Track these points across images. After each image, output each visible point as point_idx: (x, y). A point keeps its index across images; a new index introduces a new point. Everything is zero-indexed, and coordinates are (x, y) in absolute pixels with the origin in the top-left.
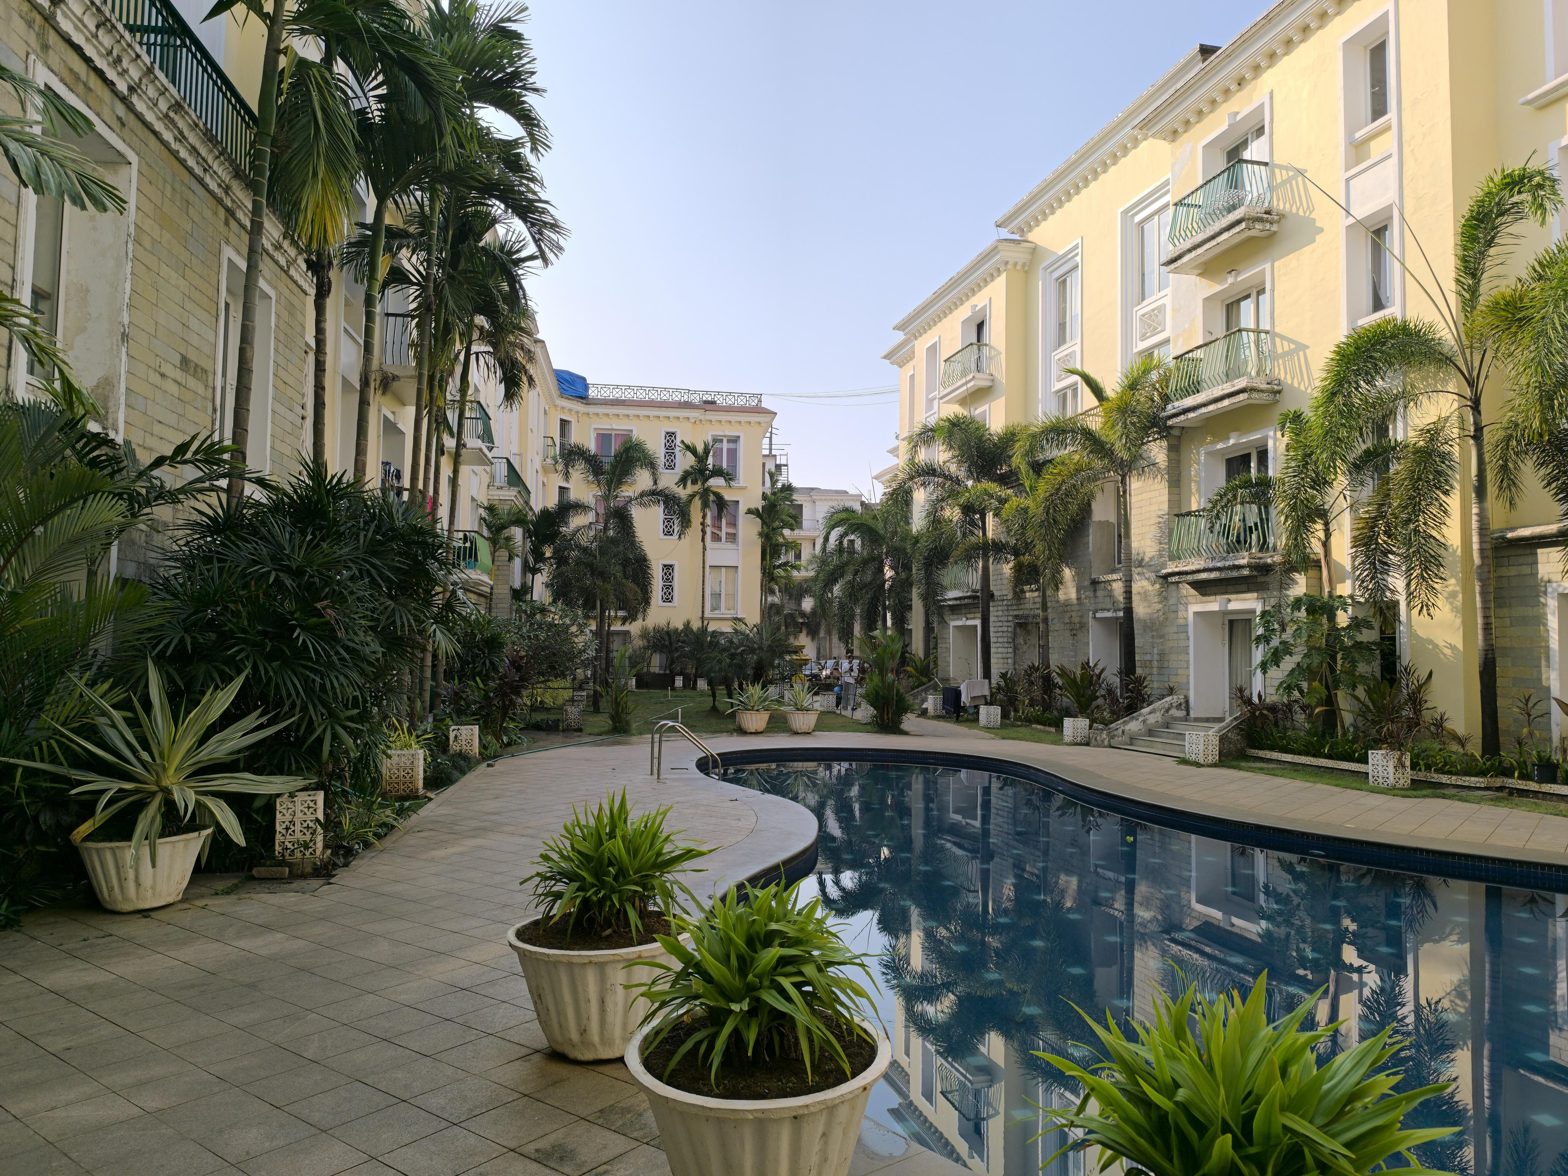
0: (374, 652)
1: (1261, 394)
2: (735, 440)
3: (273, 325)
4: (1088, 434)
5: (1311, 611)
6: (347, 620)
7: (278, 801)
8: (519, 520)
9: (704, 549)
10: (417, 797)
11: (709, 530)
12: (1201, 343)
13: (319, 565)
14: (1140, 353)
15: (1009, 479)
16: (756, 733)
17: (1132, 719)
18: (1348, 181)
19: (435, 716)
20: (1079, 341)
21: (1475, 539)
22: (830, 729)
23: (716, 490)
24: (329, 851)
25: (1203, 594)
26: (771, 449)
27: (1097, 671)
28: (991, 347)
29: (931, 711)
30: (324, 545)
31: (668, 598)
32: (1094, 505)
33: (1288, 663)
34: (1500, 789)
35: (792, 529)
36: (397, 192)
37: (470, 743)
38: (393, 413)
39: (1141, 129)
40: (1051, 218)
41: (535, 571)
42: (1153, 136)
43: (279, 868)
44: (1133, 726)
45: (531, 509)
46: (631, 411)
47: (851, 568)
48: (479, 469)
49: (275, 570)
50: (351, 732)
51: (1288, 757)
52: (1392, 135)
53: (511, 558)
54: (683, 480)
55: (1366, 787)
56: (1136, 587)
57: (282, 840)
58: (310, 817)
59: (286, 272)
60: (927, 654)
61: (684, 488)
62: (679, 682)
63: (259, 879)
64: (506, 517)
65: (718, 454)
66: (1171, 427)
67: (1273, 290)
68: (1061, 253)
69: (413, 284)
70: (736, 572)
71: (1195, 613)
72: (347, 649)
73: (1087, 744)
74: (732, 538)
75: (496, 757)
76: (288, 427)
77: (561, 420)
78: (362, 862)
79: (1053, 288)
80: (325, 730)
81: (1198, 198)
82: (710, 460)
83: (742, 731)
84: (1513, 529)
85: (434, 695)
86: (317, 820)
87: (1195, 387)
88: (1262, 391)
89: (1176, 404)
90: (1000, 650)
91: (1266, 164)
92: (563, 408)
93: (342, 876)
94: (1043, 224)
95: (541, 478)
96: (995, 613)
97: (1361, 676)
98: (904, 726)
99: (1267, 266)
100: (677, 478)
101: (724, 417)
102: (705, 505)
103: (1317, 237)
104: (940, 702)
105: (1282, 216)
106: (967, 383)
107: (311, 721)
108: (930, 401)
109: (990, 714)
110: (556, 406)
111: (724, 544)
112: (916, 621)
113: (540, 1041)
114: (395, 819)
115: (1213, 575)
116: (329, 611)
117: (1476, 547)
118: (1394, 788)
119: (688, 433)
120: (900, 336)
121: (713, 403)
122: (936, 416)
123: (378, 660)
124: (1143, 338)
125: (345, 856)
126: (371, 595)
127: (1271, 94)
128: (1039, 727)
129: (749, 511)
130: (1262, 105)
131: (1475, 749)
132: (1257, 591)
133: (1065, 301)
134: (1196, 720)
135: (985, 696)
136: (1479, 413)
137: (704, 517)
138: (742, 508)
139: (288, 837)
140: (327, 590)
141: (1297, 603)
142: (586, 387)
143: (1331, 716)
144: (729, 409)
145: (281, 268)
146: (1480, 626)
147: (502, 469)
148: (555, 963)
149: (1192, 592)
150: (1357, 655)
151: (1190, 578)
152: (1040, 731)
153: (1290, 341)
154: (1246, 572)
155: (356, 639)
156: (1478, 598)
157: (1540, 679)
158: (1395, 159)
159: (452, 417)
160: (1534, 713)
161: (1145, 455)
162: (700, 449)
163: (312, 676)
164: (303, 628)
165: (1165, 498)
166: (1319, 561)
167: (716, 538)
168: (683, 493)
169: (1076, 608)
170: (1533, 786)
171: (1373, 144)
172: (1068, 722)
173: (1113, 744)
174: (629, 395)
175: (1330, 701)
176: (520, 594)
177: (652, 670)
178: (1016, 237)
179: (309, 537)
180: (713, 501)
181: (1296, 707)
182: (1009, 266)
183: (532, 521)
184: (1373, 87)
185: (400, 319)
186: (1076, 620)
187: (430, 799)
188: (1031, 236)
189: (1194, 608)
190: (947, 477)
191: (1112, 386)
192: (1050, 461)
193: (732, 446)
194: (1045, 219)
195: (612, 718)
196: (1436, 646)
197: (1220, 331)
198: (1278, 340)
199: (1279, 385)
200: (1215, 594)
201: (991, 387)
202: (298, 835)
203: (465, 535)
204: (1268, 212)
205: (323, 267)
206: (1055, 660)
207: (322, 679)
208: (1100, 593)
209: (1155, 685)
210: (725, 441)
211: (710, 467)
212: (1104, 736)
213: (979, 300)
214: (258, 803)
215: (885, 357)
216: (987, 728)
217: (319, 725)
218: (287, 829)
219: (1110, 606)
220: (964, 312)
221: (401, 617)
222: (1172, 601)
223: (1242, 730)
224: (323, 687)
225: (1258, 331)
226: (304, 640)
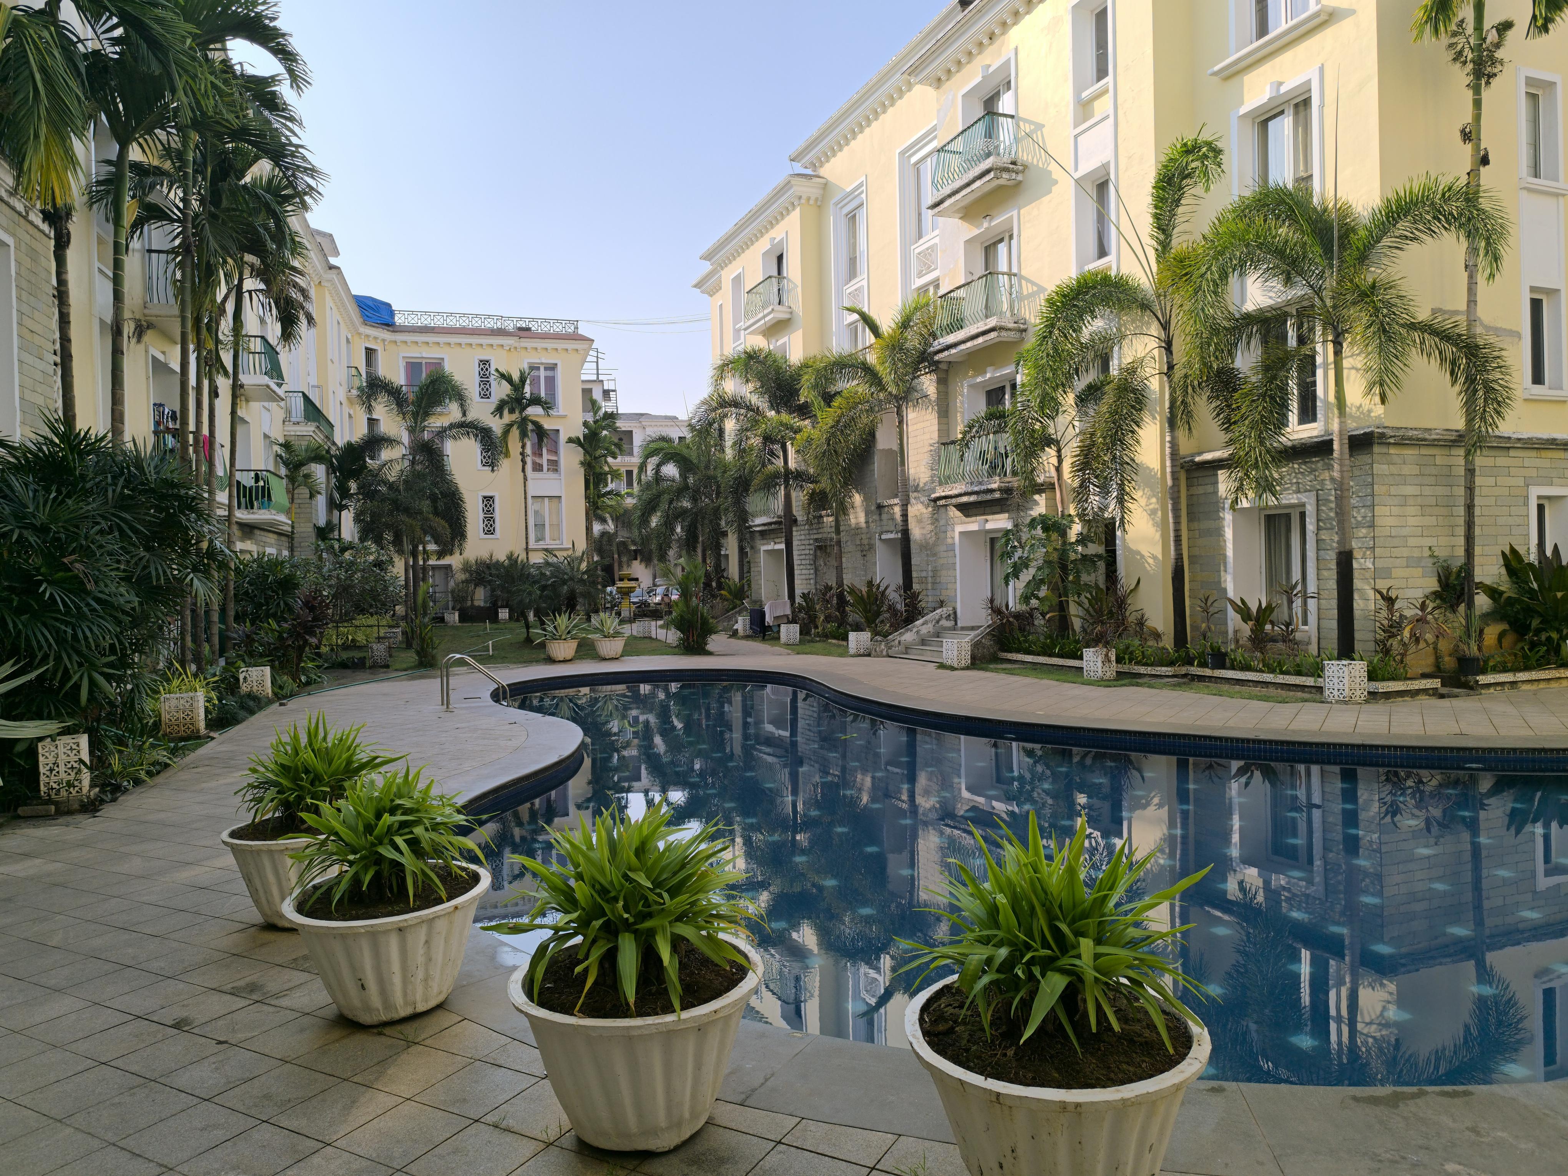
0: (129, 602)
1: (1009, 333)
2: (552, 367)
3: (13, 273)
4: (867, 369)
5: (1046, 529)
6: (97, 573)
7: (40, 745)
8: (317, 456)
9: (525, 479)
10: (199, 737)
11: (529, 460)
12: (963, 282)
13: (65, 522)
14: (919, 289)
15: (804, 411)
16: (565, 661)
17: (907, 630)
18: (1076, 137)
19: (227, 659)
20: (866, 276)
21: (1168, 463)
22: (639, 653)
23: (534, 419)
24: (97, 789)
25: (967, 516)
26: (598, 374)
27: (882, 589)
28: (789, 280)
29: (741, 632)
30: (70, 502)
31: (490, 529)
32: (879, 435)
33: (1026, 576)
34: (1185, 676)
35: (615, 458)
36: (141, 136)
37: (261, 683)
38: (164, 353)
39: (909, 75)
40: (839, 154)
41: (341, 508)
42: (920, 82)
43: (46, 807)
44: (908, 636)
45: (334, 444)
46: (441, 339)
47: (666, 497)
48: (273, 405)
49: (19, 527)
50: (108, 678)
51: (1029, 658)
52: (1107, 99)
53: (312, 496)
54: (499, 410)
55: (1079, 680)
56: (912, 511)
57: (47, 780)
58: (73, 758)
59: (25, 218)
60: (741, 577)
61: (501, 417)
62: (504, 614)
63: (24, 817)
64: (303, 454)
65: (535, 381)
66: (938, 362)
67: (1019, 236)
68: (848, 190)
69: (173, 221)
70: (560, 502)
71: (960, 533)
72: (98, 601)
73: (869, 655)
74: (554, 466)
75: (292, 695)
76: (39, 376)
77: (366, 348)
78: (130, 797)
79: (843, 223)
80: (81, 677)
81: (958, 145)
82: (527, 389)
83: (551, 660)
84: (1200, 454)
85: (224, 638)
86: (81, 761)
87: (957, 324)
88: (1010, 330)
89: (941, 340)
90: (804, 572)
91: (1012, 117)
92: (368, 336)
93: (108, 810)
94: (833, 160)
95: (346, 409)
96: (798, 536)
97: (1086, 585)
98: (709, 647)
99: (1015, 213)
100: (493, 407)
101: (540, 344)
102: (524, 435)
103: (1054, 189)
104: (748, 622)
105: (1025, 167)
106: (764, 317)
107: (66, 670)
108: (737, 332)
109: (790, 632)
110: (360, 334)
111: (545, 474)
112: (731, 546)
113: (257, 917)
114: (170, 759)
115: (973, 498)
116: (77, 565)
117: (1168, 470)
118: (1102, 680)
119: (501, 362)
120: (707, 266)
121: (528, 329)
122: (743, 346)
123: (133, 609)
124: (920, 275)
125: (113, 792)
126: (121, 548)
127: (1016, 49)
128: (834, 641)
129: (570, 440)
130: (1009, 59)
131: (1168, 642)
132: (1008, 511)
133: (855, 237)
134: (963, 629)
135: (787, 616)
136: (1171, 353)
137: (523, 447)
138: (563, 437)
139: (53, 777)
140: (74, 545)
141: (1033, 523)
142: (392, 313)
143: (1064, 622)
144: (545, 336)
145: (19, 214)
146: (1172, 539)
147: (298, 404)
148: (259, 852)
149: (958, 514)
150: (1080, 567)
151: (954, 501)
152: (834, 645)
153: (1033, 283)
154: (997, 495)
155: (107, 591)
156: (1170, 515)
157: (1219, 582)
158: (1111, 120)
159: (227, 358)
160: (1212, 610)
161: (919, 388)
162: (516, 377)
163: (63, 627)
164: (50, 583)
165: (936, 428)
166: (1054, 484)
167: (538, 468)
168: (496, 425)
169: (865, 531)
170: (1208, 672)
171: (1097, 104)
172: (852, 636)
173: (891, 652)
174: (438, 322)
175: (1062, 607)
176: (324, 533)
177: (476, 603)
178: (809, 172)
179: (53, 495)
180: (532, 431)
181: (1037, 614)
182: (803, 201)
183: (335, 456)
184: (1098, 50)
185: (163, 256)
186: (865, 542)
187: (213, 738)
188: (822, 172)
189: (959, 529)
190: (749, 408)
191: (887, 323)
192: (839, 393)
193: (549, 373)
194: (834, 155)
195: (418, 653)
196: (1142, 556)
197: (980, 270)
198: (1024, 282)
199: (1024, 324)
200: (976, 515)
201: (790, 319)
202: (63, 775)
203: (257, 475)
204: (1014, 163)
205: (60, 218)
206: (847, 580)
207: (73, 630)
208: (884, 516)
209: (930, 599)
210: (542, 369)
211: (528, 395)
212: (883, 647)
213: (777, 233)
214: (19, 748)
215: (695, 286)
216: (787, 645)
217: (75, 673)
218: (51, 770)
219: (892, 528)
220: (764, 245)
221: (156, 569)
222: (942, 522)
223: (994, 636)
224: (75, 636)
225: (1010, 275)
226: (51, 594)
